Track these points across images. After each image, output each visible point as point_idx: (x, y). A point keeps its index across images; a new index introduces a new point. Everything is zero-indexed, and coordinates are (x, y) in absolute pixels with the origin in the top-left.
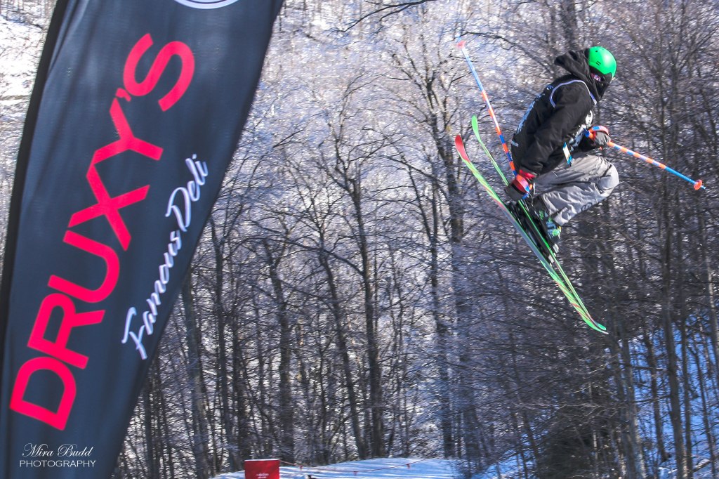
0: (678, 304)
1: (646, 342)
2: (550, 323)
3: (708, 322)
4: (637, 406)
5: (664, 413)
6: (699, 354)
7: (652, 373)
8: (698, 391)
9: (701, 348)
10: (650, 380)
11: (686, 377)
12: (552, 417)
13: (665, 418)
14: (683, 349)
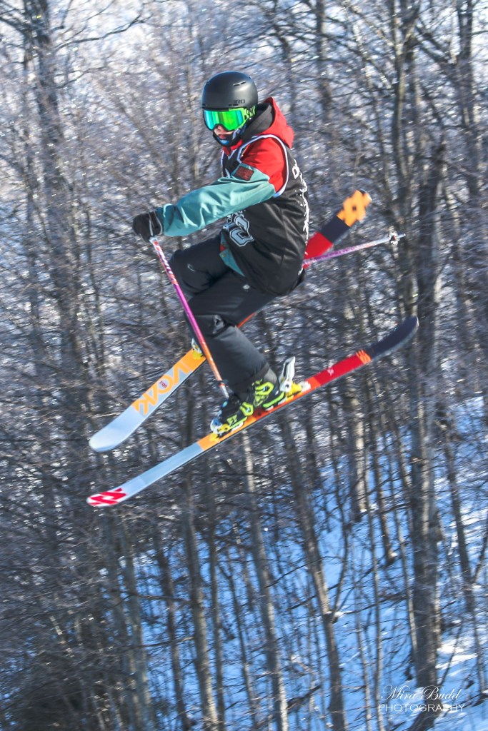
0: (206, 504)
1: (162, 562)
2: (19, 533)
3: (248, 530)
4: (147, 651)
5: (186, 661)
6: (235, 577)
7: (168, 605)
8: (234, 630)
9: (238, 568)
10: (165, 615)
11: (214, 608)
12: (25, 669)
13: (188, 669)
14: (212, 571)
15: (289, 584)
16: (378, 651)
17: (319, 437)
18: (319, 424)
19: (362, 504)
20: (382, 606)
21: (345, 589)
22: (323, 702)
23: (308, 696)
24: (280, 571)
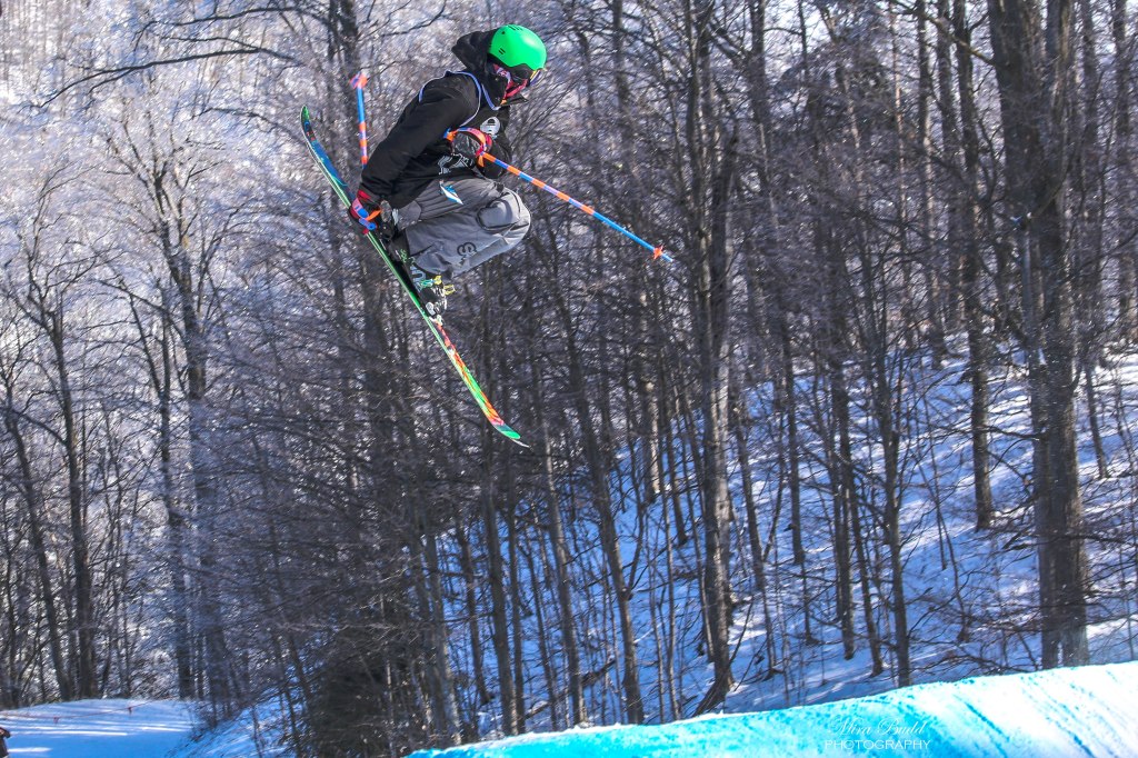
0: (503, 486)
1: (460, 539)
2: (326, 512)
3: (546, 510)
4: (447, 627)
5: (485, 637)
6: (534, 555)
7: (468, 582)
8: (532, 606)
9: (536, 547)
10: (466, 592)
11: (515, 585)
12: (329, 643)
13: (486, 645)
14: (511, 549)
15: (585, 562)
16: (671, 627)
17: (615, 420)
18: (614, 407)
19: (656, 484)
20: (675, 584)
21: (641, 566)
22: (618, 677)
23: (603, 671)
24: (577, 549)
